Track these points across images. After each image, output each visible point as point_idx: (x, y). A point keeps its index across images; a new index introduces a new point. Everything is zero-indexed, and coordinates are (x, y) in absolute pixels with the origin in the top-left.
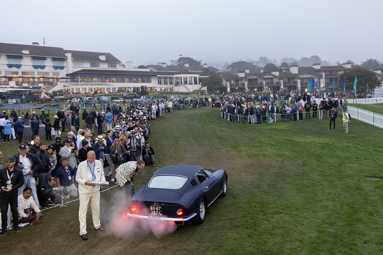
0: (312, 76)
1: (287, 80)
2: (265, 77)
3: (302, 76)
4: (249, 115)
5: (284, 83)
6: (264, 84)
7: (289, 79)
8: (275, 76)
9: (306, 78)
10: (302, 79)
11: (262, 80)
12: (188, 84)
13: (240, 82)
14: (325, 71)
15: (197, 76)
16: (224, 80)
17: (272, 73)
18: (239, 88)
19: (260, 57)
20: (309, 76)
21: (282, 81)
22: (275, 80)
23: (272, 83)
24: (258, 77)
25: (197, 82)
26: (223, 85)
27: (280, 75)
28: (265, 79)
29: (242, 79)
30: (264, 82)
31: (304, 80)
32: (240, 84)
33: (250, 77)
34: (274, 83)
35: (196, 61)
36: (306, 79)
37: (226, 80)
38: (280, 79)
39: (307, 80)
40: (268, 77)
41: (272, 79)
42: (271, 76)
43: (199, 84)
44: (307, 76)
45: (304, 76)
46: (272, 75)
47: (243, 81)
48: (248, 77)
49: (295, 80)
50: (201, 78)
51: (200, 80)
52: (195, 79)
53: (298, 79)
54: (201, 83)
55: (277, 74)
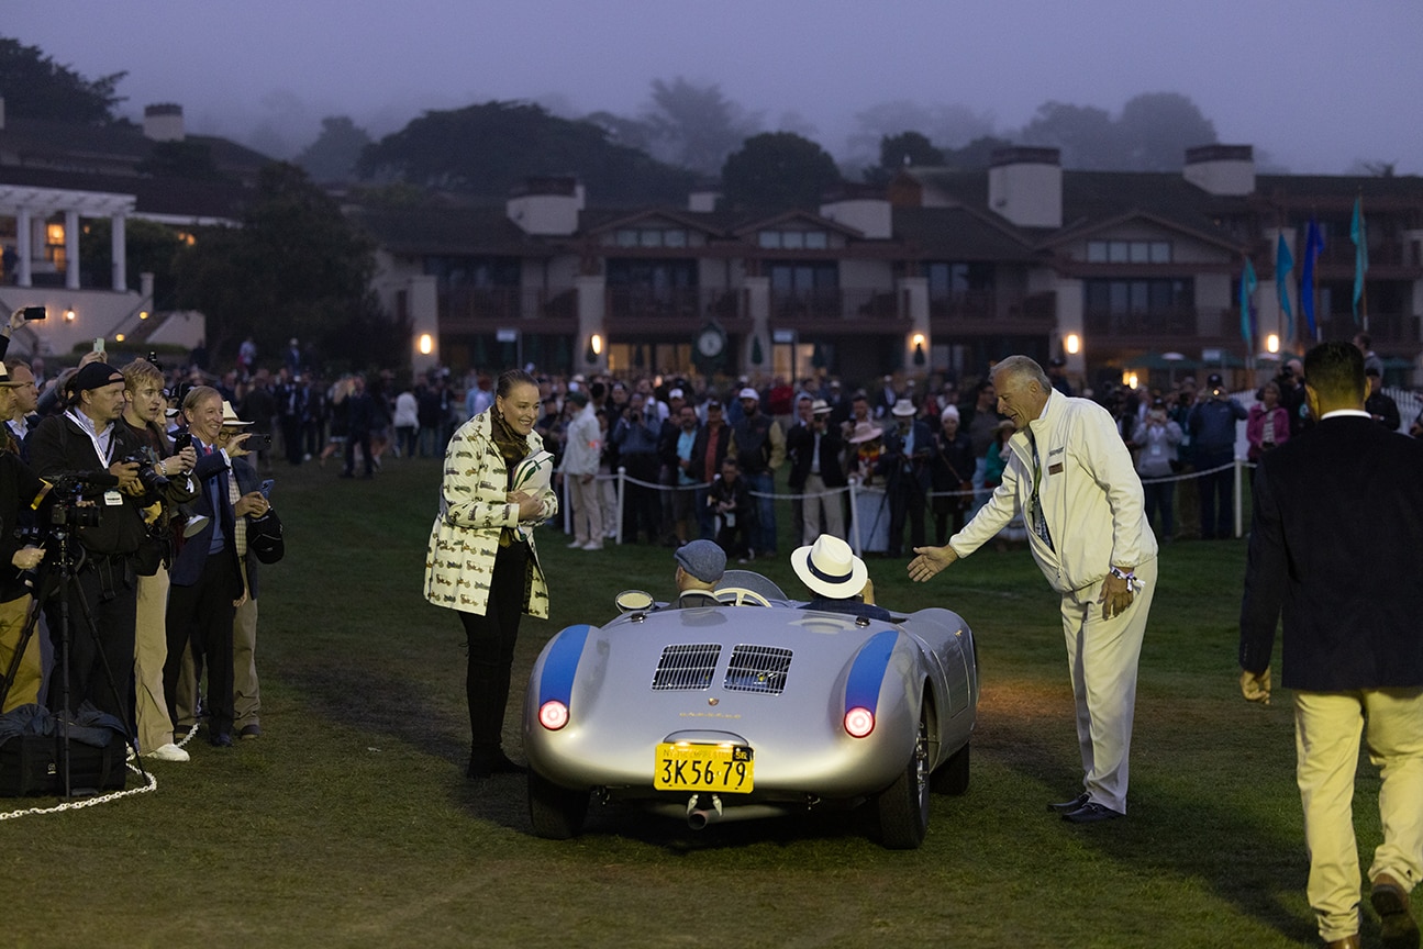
0: (1185, 255)
1: (961, 285)
2: (769, 241)
3: (1096, 253)
4: (818, 481)
5: (937, 309)
6: (760, 310)
7: (981, 274)
8: (853, 238)
9: (1129, 275)
10: (1096, 281)
11: (738, 270)
12: (26, 280)
13: (531, 281)
14: (1295, 219)
15: (115, 206)
16: (382, 259)
17: (826, 211)
18: (525, 337)
19: (658, 85)
20: (1160, 254)
21: (918, 291)
22: (859, 280)
23: (831, 303)
24: (696, 242)
25: (108, 267)
26: (374, 297)
27: (897, 236)
28: (767, 263)
29: (548, 250)
30: (759, 288)
31: (1118, 292)
32: (530, 306)
33: (628, 240)
34: (850, 307)
35: (66, 78)
36: (1129, 280)
37: (405, 258)
38: (899, 268)
39: (1140, 289)
40: (793, 241)
41: (824, 264)
42: (816, 241)
43: (134, 284)
44: (1139, 254)
45: (1118, 253)
46: (829, 228)
47: (561, 277)
48: (608, 241)
49: (1036, 285)
50: (154, 227)
51: (144, 248)
52: (95, 238)
53: (1066, 275)
54: (148, 281)
55: (872, 218)
